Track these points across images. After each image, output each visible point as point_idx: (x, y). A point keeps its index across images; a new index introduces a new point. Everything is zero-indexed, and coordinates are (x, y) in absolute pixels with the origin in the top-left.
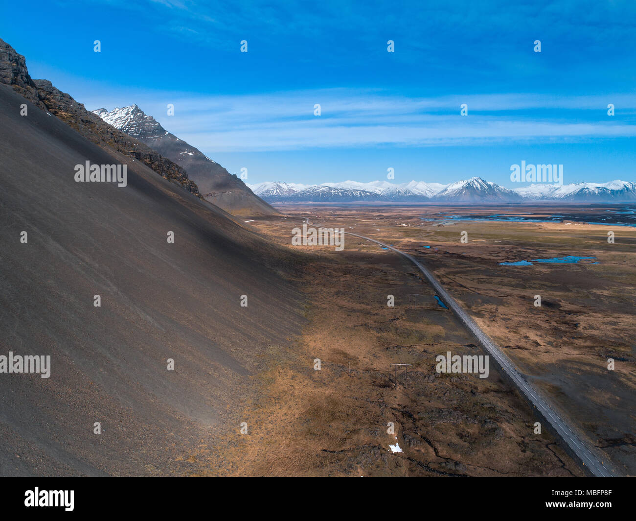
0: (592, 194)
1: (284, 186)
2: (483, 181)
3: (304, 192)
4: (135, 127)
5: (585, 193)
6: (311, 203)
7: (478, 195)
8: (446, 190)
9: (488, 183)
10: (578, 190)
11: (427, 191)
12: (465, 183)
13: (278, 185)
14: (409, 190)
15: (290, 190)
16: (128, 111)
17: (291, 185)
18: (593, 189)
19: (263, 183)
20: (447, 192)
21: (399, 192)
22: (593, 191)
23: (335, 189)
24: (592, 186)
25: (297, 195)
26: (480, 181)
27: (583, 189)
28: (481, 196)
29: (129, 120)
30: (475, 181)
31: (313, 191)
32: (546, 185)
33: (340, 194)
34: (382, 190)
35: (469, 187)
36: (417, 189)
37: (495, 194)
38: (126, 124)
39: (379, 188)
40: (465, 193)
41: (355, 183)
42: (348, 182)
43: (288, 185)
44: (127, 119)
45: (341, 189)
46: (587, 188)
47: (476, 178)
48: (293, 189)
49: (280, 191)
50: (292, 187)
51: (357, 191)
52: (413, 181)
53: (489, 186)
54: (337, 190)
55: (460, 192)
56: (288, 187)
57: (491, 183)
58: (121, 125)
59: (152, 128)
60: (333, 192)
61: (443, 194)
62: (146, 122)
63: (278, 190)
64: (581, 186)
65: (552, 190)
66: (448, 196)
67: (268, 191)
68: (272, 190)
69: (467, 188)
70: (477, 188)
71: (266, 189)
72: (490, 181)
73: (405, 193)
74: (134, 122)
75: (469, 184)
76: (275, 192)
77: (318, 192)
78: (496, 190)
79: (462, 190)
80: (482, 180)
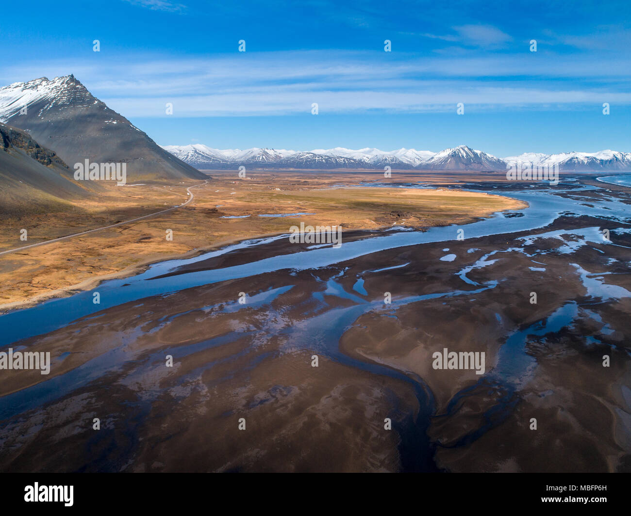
0: (581, 164)
1: (271, 152)
2: (470, 149)
3: (288, 159)
4: (66, 96)
5: (574, 163)
6: (292, 169)
7: (463, 163)
8: (432, 158)
9: (475, 151)
10: (567, 160)
11: (416, 159)
12: (452, 150)
13: (264, 152)
14: (396, 158)
15: (277, 156)
16: (64, 81)
17: (278, 151)
18: (582, 159)
19: (250, 150)
20: (433, 160)
21: (386, 160)
22: (582, 160)
23: (320, 156)
24: (582, 156)
25: (281, 161)
26: (466, 149)
27: (573, 158)
28: (466, 165)
29: (62, 89)
30: (461, 150)
31: (297, 158)
32: (537, 154)
33: (324, 161)
34: (370, 157)
35: (455, 155)
36: (406, 157)
37: (480, 163)
38: (59, 93)
39: (367, 156)
40: (450, 161)
41: (345, 150)
42: (339, 149)
43: (275, 152)
44: (61, 89)
45: (326, 156)
46: (577, 158)
47: (462, 146)
48: (280, 155)
49: (266, 157)
50: (280, 153)
51: (342, 158)
52: (403, 149)
53: (475, 155)
54: (321, 157)
55: (446, 160)
56: (276, 153)
57: (478, 152)
58: (55, 94)
59: (83, 97)
60: (317, 159)
61: (429, 162)
62: (78, 91)
63: (264, 157)
64: (571, 155)
65: (542, 160)
66: (433, 164)
67: (254, 157)
68: (258, 156)
69: (453, 156)
70: (463, 156)
71: (252, 155)
72: (477, 150)
73: (392, 161)
74: (66, 91)
75: (455, 152)
76: (261, 158)
77: (302, 159)
78: (483, 159)
79: (448, 158)
80: (468, 149)
